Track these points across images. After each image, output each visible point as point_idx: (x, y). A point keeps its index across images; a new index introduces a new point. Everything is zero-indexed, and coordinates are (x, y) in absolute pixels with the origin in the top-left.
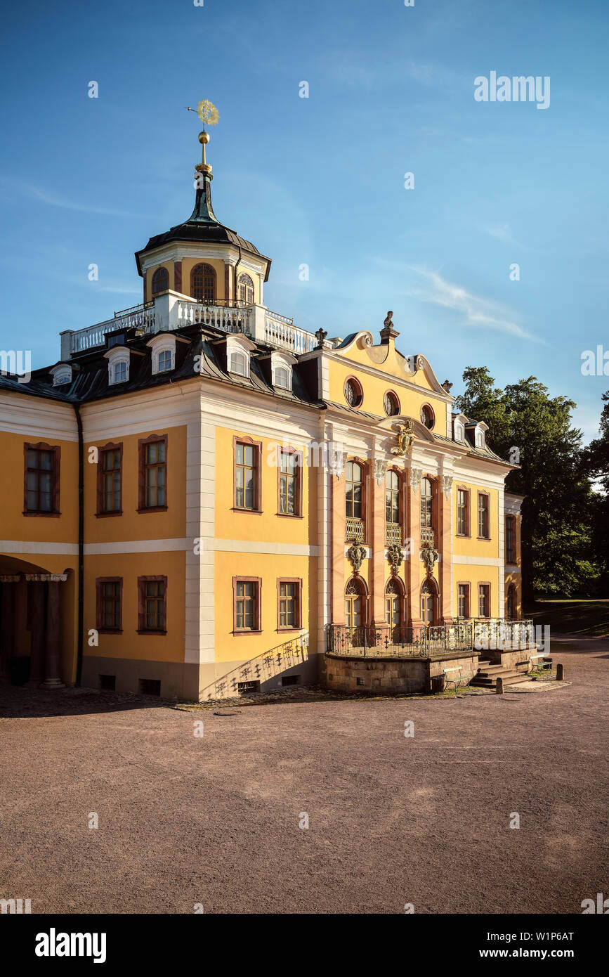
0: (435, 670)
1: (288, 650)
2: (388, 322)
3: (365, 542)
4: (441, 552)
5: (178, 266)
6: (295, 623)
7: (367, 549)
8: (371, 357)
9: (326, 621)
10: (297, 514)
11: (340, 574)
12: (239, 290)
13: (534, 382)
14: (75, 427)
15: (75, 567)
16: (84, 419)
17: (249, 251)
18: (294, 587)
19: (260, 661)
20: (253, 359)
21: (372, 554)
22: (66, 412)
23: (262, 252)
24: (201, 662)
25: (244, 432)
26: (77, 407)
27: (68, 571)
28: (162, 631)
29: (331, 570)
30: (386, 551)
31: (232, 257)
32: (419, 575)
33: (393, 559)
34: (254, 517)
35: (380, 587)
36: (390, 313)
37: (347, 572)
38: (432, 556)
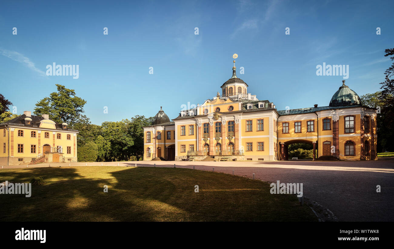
4: (235, 137)
7: (209, 138)
8: (211, 103)
9: (198, 151)
10: (193, 134)
11: (200, 143)
12: (229, 91)
18: (193, 145)
25: (182, 125)
29: (198, 143)
30: (215, 138)
32: (226, 142)
33: (217, 139)
34: (185, 136)
35: (212, 145)
37: (203, 143)
38: (231, 138)
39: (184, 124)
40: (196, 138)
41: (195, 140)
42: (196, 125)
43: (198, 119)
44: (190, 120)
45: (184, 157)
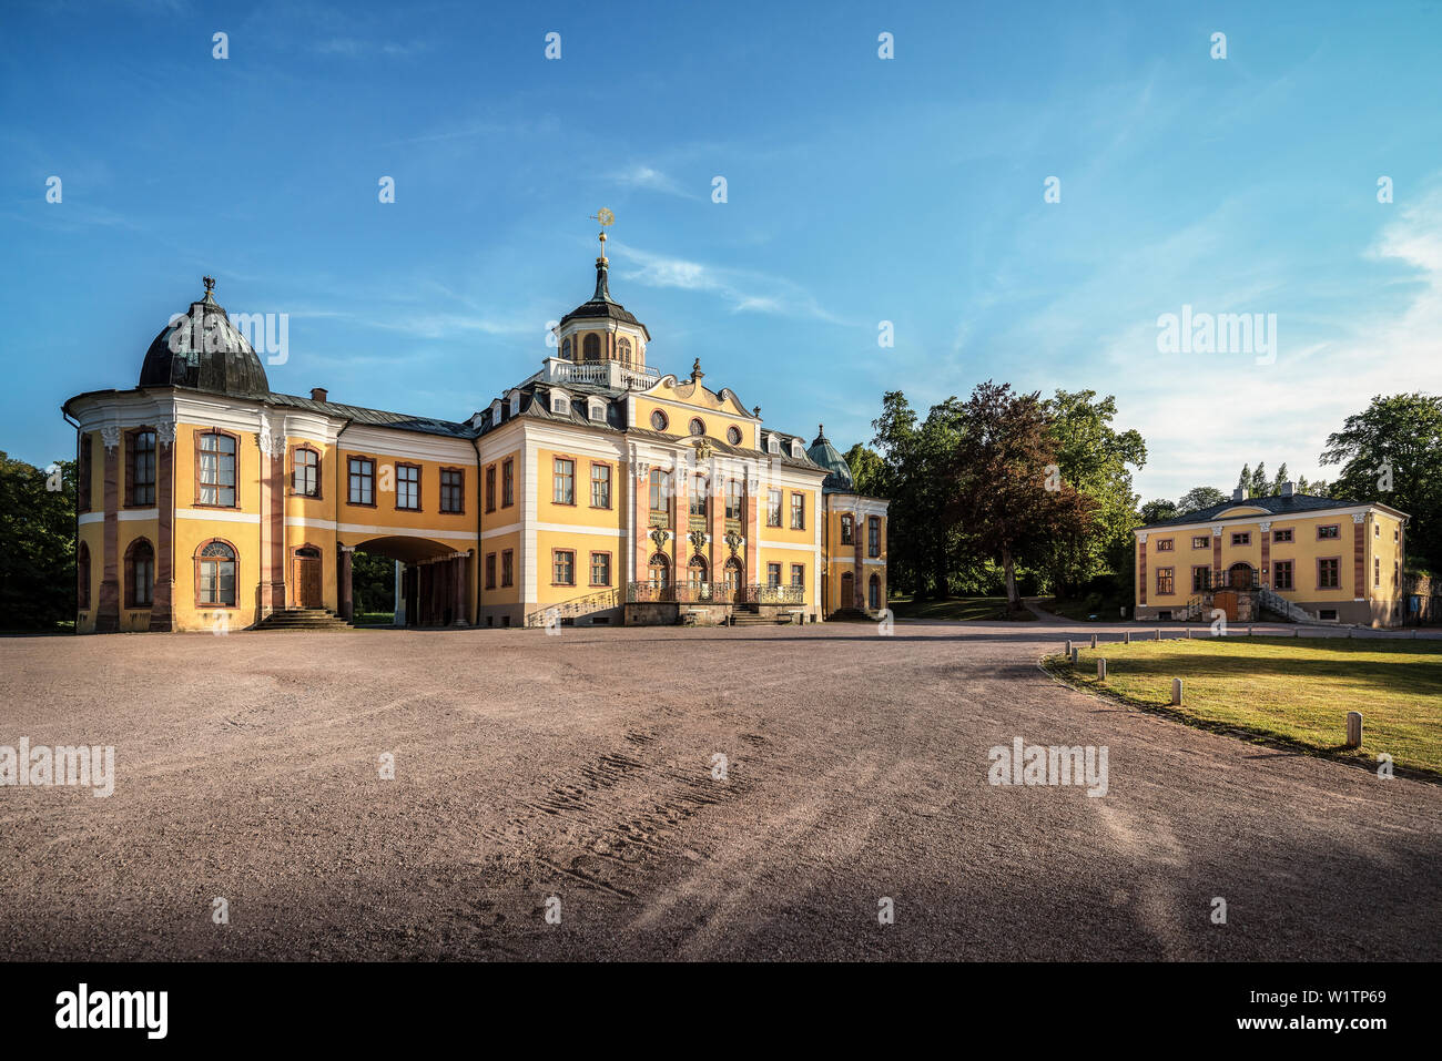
0: (683, 610)
1: (602, 597)
2: (696, 367)
3: (669, 529)
4: (746, 537)
5: (575, 336)
6: (607, 581)
7: (671, 534)
8: (677, 394)
9: (630, 580)
10: (607, 506)
11: (642, 549)
12: (618, 351)
13: (955, 401)
14: (474, 455)
15: (475, 548)
16: (481, 449)
17: (630, 321)
18: (606, 557)
19: (579, 601)
20: (573, 403)
21: (675, 536)
22: (468, 446)
23: (639, 321)
24: (526, 601)
25: (561, 451)
26: (474, 441)
27: (470, 550)
28: (511, 585)
29: (635, 546)
30: (689, 535)
31: (612, 326)
32: (722, 552)
33: (697, 540)
34: (572, 508)
35: (684, 559)
36: (697, 360)
37: (650, 548)
38: (736, 541)
39: (571, 453)
40: (623, 525)
41: (616, 532)
42: (624, 467)
43: (637, 444)
44: (600, 438)
45: (568, 607)
